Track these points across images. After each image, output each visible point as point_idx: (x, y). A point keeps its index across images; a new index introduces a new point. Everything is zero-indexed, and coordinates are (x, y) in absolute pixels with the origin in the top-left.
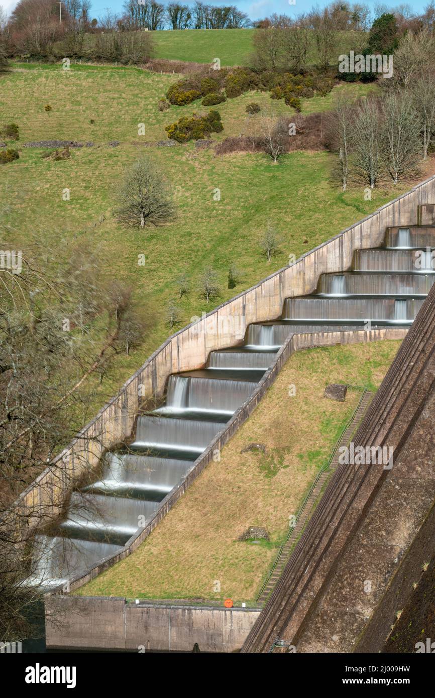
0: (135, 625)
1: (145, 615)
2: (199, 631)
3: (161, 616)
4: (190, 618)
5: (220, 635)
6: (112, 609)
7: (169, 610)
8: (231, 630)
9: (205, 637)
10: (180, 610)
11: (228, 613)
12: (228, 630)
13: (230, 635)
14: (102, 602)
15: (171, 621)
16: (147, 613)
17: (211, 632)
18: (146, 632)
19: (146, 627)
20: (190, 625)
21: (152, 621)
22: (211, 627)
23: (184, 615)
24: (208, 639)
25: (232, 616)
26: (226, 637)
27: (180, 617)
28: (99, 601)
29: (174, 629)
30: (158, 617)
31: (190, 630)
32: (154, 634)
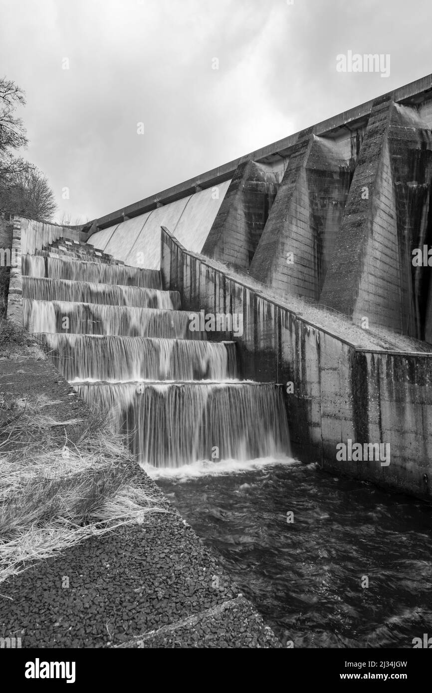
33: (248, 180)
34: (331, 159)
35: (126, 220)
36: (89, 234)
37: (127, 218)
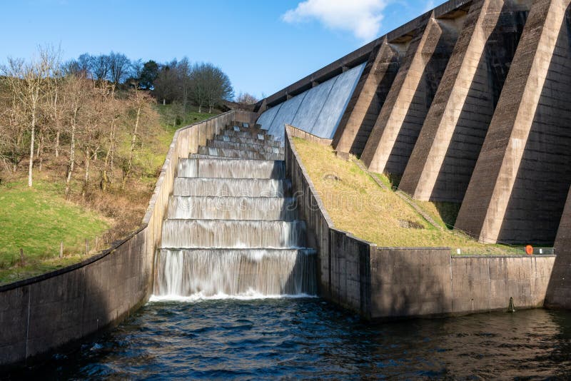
0: (460, 280)
1: (469, 267)
2: (512, 281)
3: (482, 267)
4: (505, 268)
5: (529, 285)
6: (439, 261)
7: (488, 260)
8: (536, 279)
9: (518, 290)
10: (498, 259)
11: (533, 259)
12: (534, 279)
13: (536, 285)
14: (429, 253)
15: (490, 273)
16: (471, 264)
17: (522, 282)
18: (470, 288)
19: (470, 282)
20: (506, 275)
21: (475, 273)
22: (522, 277)
23: (500, 265)
24: (519, 292)
25: (536, 263)
26: (533, 288)
27: (498, 267)
28: (427, 251)
29: (493, 282)
30: (480, 269)
31: (506, 283)
32: (477, 291)
33: (380, 62)
34: (448, 40)
35: (290, 99)
36: (259, 113)
37: (290, 96)
